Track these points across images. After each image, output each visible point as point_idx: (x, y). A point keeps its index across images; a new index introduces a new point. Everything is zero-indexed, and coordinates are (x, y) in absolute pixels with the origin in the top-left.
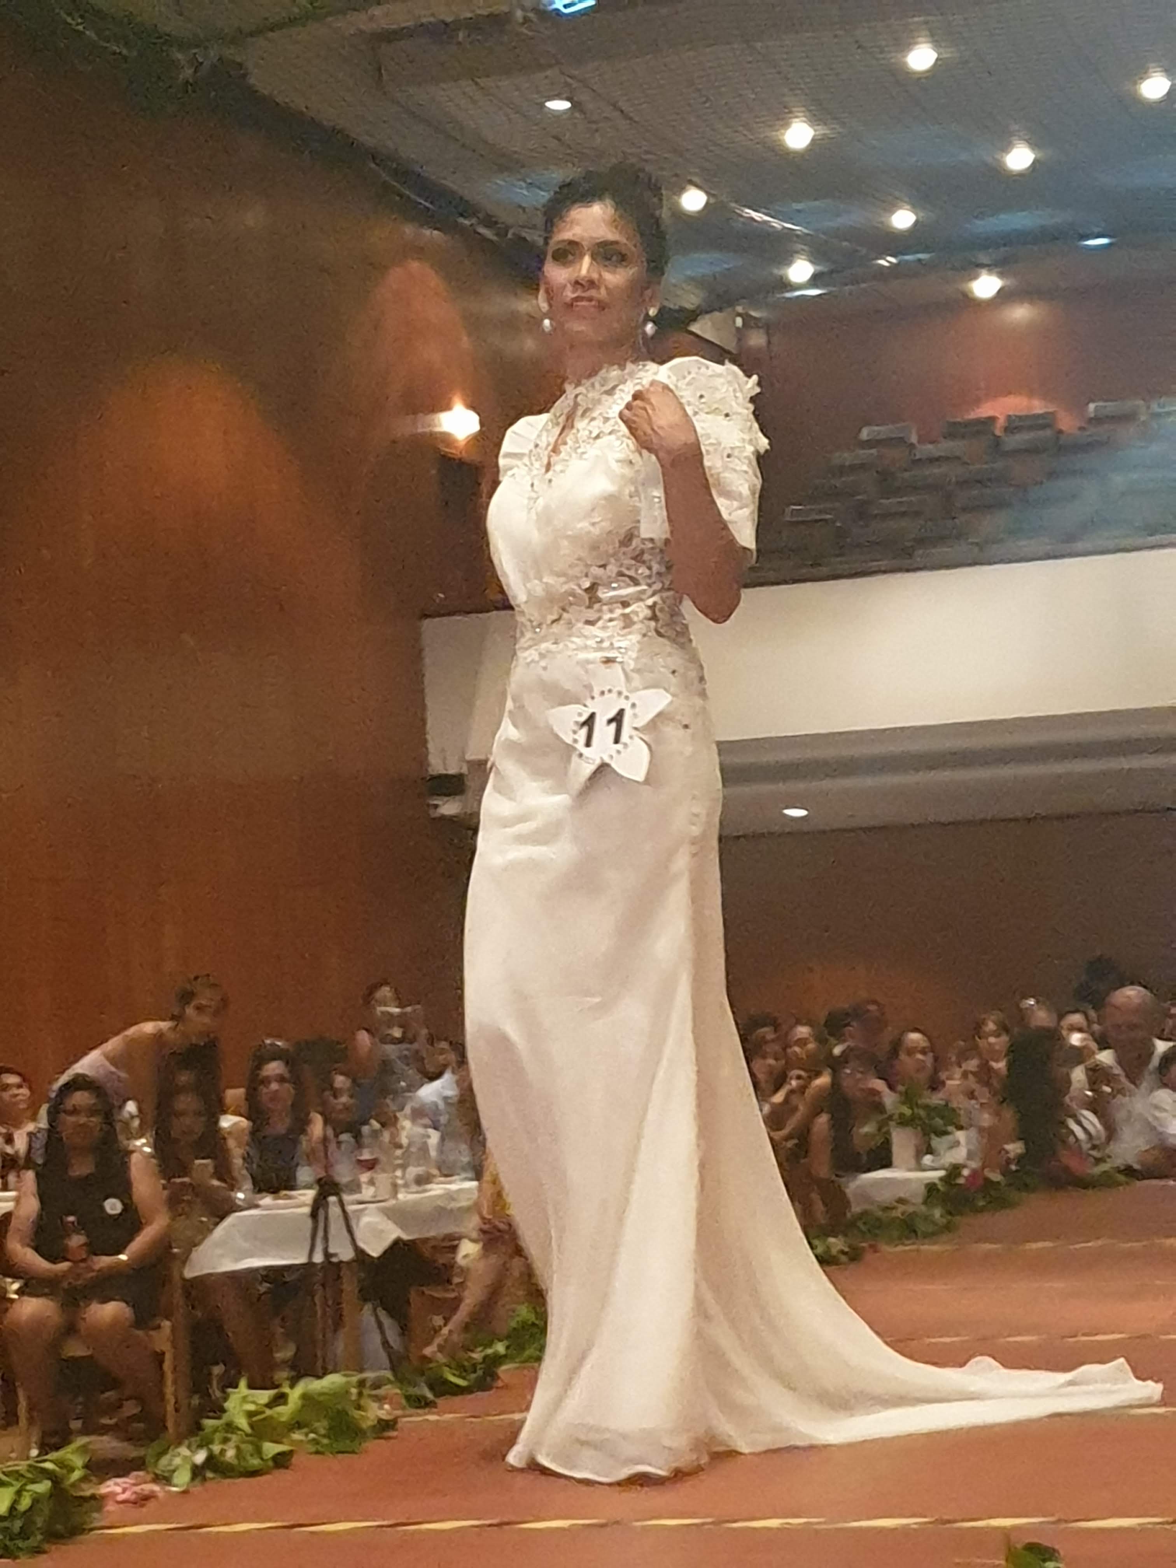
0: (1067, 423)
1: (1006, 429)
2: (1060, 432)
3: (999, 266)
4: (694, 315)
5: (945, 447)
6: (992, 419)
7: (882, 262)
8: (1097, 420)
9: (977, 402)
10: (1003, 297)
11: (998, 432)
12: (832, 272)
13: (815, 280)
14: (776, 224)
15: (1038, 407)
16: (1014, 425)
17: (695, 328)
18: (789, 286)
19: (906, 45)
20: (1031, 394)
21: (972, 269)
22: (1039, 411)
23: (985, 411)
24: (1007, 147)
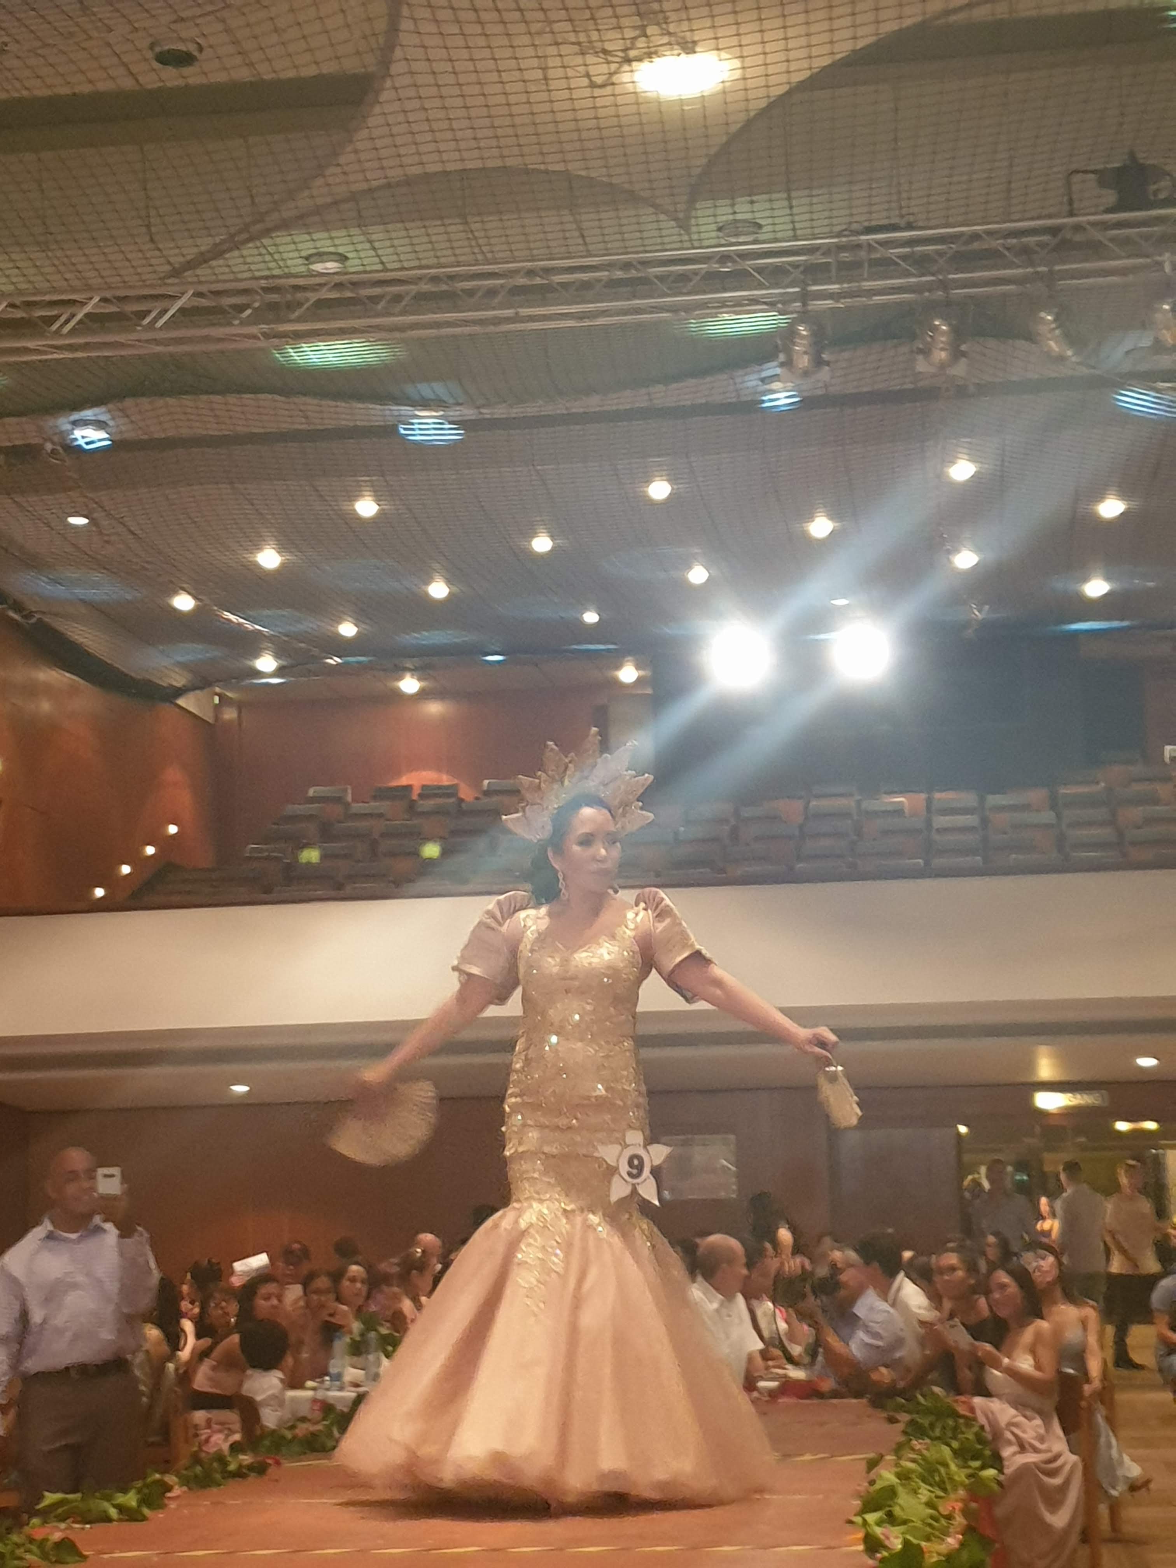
0: (467, 793)
1: (420, 795)
2: (462, 800)
3: (420, 671)
4: (180, 692)
5: (374, 806)
6: (409, 788)
7: (329, 661)
8: (487, 793)
9: (399, 774)
10: (422, 695)
11: (415, 797)
12: (292, 666)
13: (279, 672)
14: (249, 626)
15: (446, 780)
16: (428, 792)
17: (181, 702)
18: (259, 674)
19: (354, 496)
20: (439, 770)
21: (399, 671)
22: (446, 783)
23: (404, 781)
24: (428, 581)
